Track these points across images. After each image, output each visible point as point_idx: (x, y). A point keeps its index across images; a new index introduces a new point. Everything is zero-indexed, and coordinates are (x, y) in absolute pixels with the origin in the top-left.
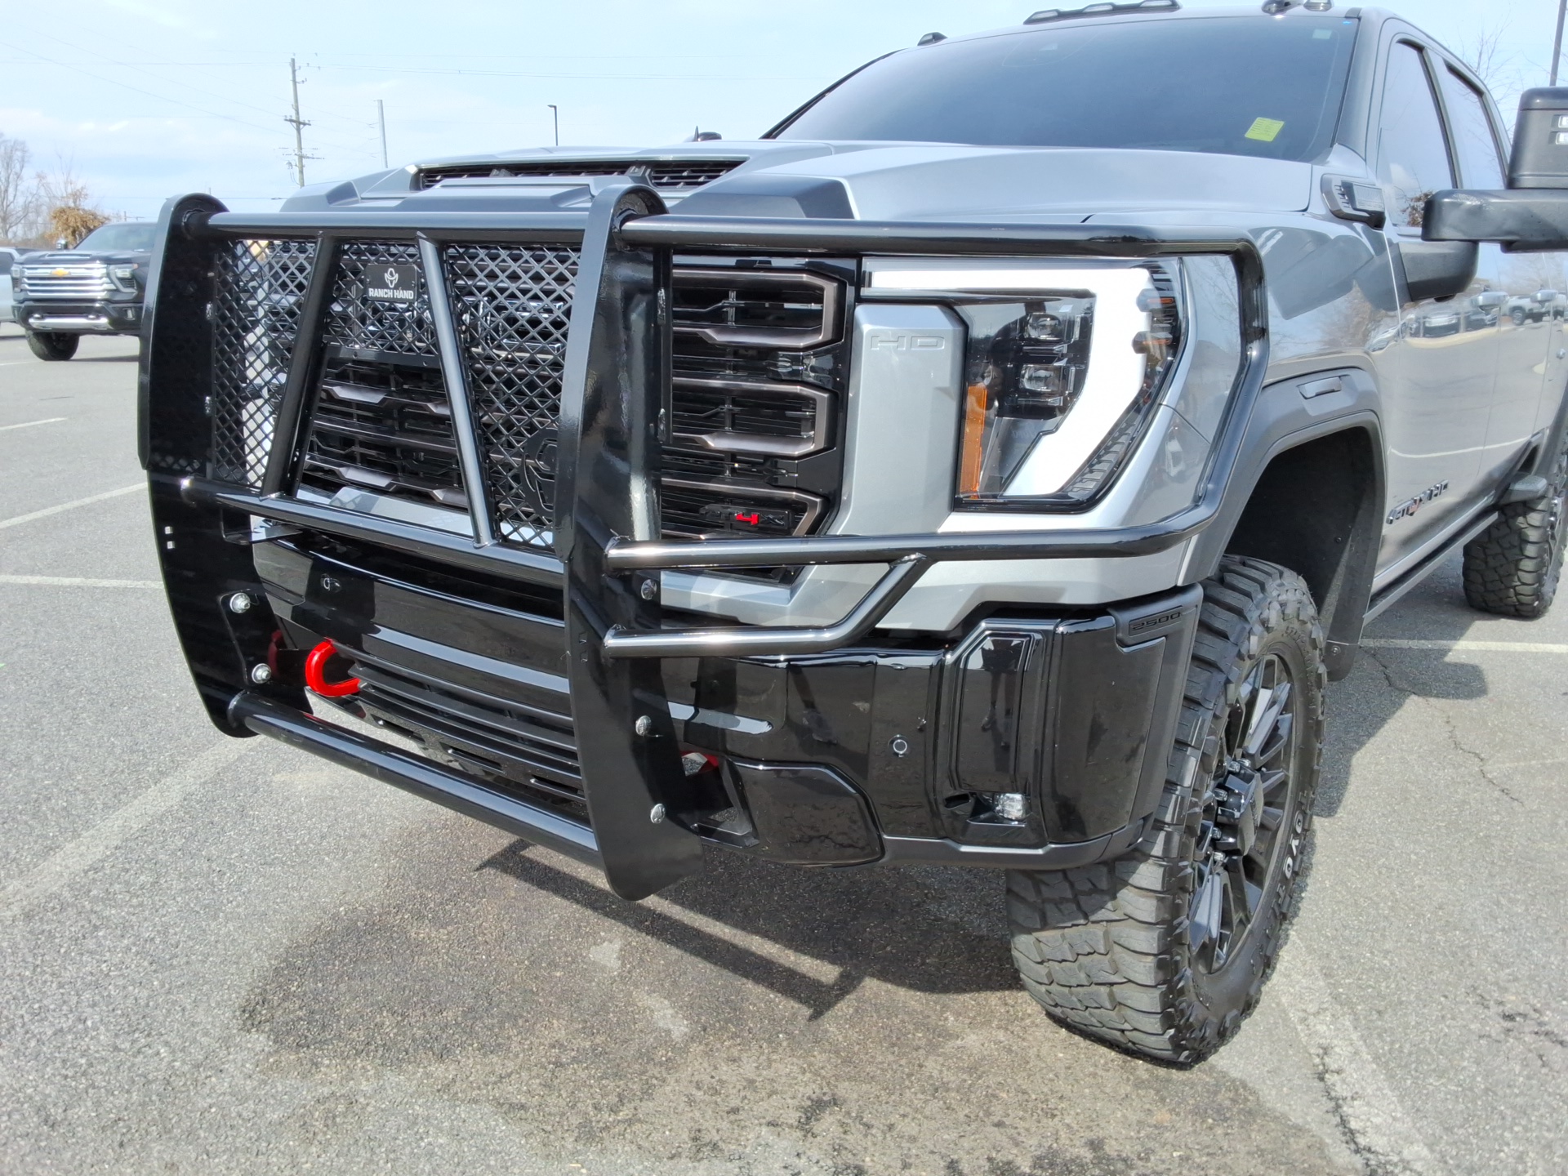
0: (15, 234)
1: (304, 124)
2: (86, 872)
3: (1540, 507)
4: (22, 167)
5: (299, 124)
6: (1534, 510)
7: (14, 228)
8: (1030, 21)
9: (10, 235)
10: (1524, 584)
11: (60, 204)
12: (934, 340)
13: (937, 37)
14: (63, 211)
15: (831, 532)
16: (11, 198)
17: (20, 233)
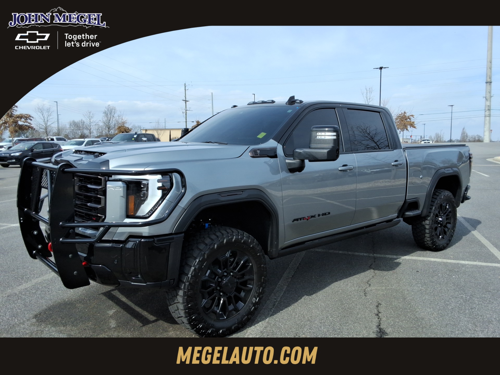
0: (111, 132)
1: (187, 101)
2: (24, 289)
3: (428, 219)
4: (114, 114)
5: (186, 101)
6: (427, 220)
7: (111, 131)
8: (248, 104)
9: (110, 133)
10: (428, 241)
11: (120, 125)
12: (119, 188)
13: (235, 106)
14: (120, 127)
15: (105, 221)
16: (111, 122)
17: (113, 132)
